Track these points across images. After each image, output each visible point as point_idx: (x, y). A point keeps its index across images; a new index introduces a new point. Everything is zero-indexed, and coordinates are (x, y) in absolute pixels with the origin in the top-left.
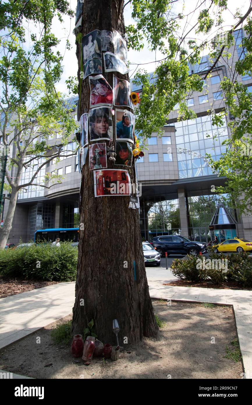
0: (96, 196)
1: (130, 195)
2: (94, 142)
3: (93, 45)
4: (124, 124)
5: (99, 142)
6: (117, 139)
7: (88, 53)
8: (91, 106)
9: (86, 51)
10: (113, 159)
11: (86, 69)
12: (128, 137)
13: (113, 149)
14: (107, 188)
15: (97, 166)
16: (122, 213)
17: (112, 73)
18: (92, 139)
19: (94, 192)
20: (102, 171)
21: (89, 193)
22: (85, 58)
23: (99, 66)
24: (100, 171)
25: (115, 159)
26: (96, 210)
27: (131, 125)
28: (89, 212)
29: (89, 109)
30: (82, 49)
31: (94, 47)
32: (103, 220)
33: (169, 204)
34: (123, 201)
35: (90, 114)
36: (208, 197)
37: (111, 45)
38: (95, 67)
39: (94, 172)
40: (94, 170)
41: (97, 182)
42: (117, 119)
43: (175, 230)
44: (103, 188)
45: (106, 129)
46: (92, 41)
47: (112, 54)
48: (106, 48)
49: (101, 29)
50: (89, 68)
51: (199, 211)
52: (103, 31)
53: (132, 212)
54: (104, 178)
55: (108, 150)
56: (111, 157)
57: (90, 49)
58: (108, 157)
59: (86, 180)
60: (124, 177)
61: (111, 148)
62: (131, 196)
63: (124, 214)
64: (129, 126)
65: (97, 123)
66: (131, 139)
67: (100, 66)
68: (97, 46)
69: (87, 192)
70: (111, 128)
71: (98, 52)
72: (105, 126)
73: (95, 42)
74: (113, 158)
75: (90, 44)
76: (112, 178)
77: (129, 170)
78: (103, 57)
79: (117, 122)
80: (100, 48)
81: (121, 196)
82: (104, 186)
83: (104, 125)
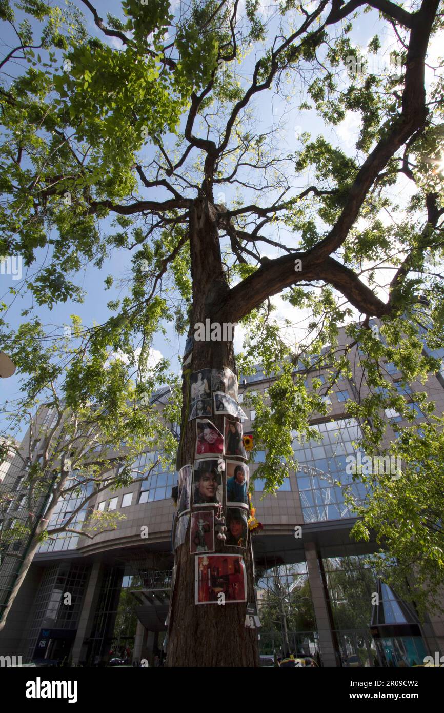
0: (197, 603)
1: (246, 600)
2: (198, 509)
3: (203, 384)
4: (236, 480)
5: (204, 508)
6: (228, 504)
7: (197, 392)
8: (197, 456)
9: (195, 389)
10: (223, 538)
11: (193, 409)
12: (241, 500)
13: (222, 520)
14: (214, 589)
15: (200, 549)
16: (235, 637)
17: (222, 416)
18: (196, 502)
19: (193, 596)
20: (208, 557)
21: (186, 595)
22: (193, 396)
23: (208, 407)
24: (205, 556)
25: (225, 538)
26: (196, 632)
27: (245, 482)
28: (184, 635)
29: (193, 460)
30: (190, 387)
31: (203, 386)
32: (206, 654)
33: (292, 572)
34: (236, 612)
35: (195, 467)
36: (357, 560)
37: (222, 383)
38: (204, 409)
39: (197, 557)
40: (196, 554)
41: (199, 577)
42: (228, 474)
43: (306, 635)
44: (208, 588)
45: (215, 489)
46: (202, 379)
47: (223, 394)
48: (216, 388)
49: (212, 367)
50: (197, 409)
51: (344, 588)
52: (214, 370)
53: (250, 636)
54: (209, 570)
55: (216, 522)
56: (220, 534)
57: (199, 388)
58: (217, 533)
59: (184, 572)
60: (237, 567)
61: (221, 518)
62: (247, 602)
63: (238, 638)
64: (242, 484)
65: (204, 480)
66: (246, 503)
67: (210, 406)
68: (207, 385)
69: (183, 593)
70: (220, 487)
71: (208, 391)
72: (213, 485)
73: (205, 381)
74: (222, 536)
75: (199, 382)
76: (220, 569)
77: (243, 555)
78: (213, 397)
79: (228, 478)
80: (210, 388)
81: (233, 603)
82: (209, 585)
83: (212, 483)
